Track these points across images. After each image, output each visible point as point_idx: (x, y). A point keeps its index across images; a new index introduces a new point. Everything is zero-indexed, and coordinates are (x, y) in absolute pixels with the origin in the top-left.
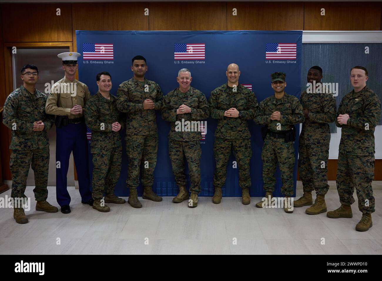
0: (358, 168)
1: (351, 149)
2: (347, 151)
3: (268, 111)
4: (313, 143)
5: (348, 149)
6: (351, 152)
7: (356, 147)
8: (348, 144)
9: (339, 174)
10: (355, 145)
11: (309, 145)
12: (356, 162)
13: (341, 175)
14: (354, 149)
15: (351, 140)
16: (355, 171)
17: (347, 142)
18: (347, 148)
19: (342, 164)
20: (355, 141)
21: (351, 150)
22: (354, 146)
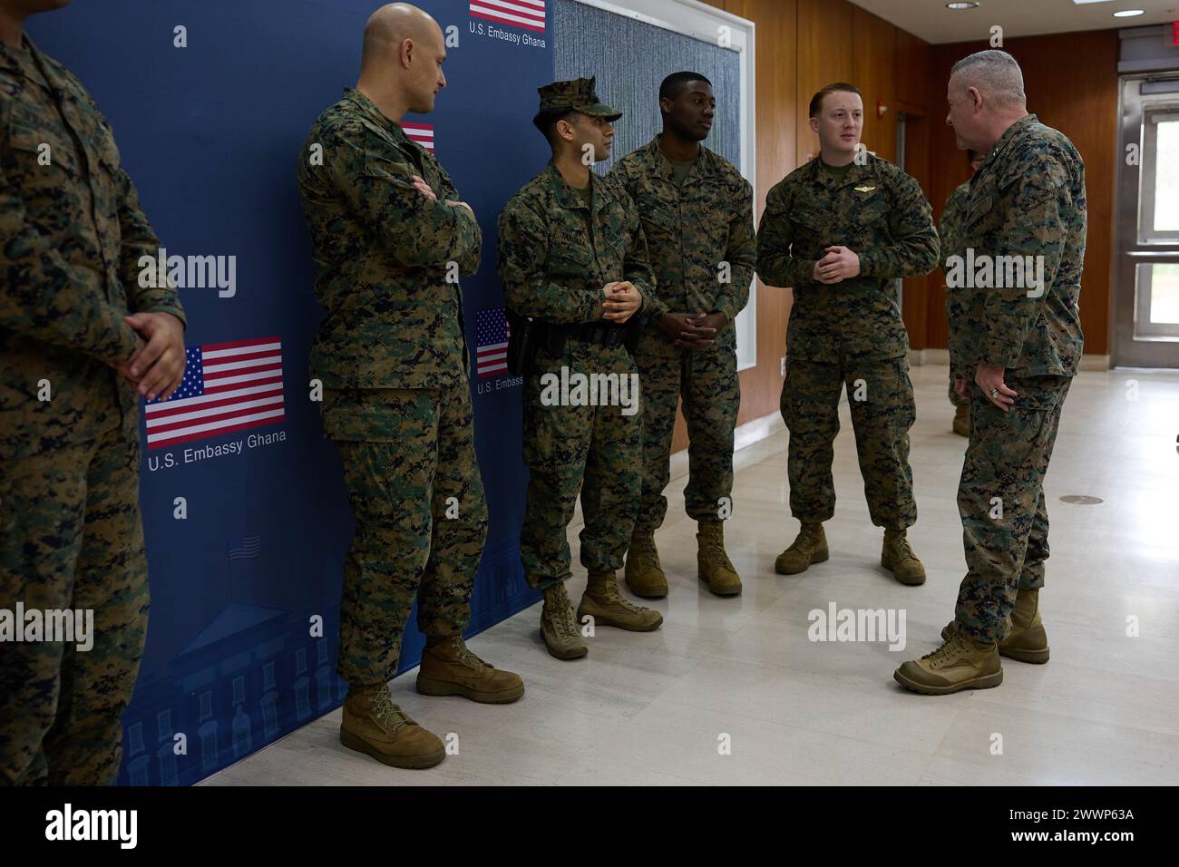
0: (890, 396)
1: (870, 343)
2: (857, 351)
3: (566, 241)
4: (723, 348)
5: (858, 345)
6: (869, 352)
7: (882, 335)
8: (855, 329)
9: (812, 430)
10: (878, 329)
11: (709, 356)
12: (884, 378)
13: (817, 431)
14: (877, 343)
15: (863, 317)
16: (881, 406)
17: (848, 324)
18: (852, 342)
19: (821, 395)
20: (876, 316)
21: (868, 346)
22: (876, 331)
